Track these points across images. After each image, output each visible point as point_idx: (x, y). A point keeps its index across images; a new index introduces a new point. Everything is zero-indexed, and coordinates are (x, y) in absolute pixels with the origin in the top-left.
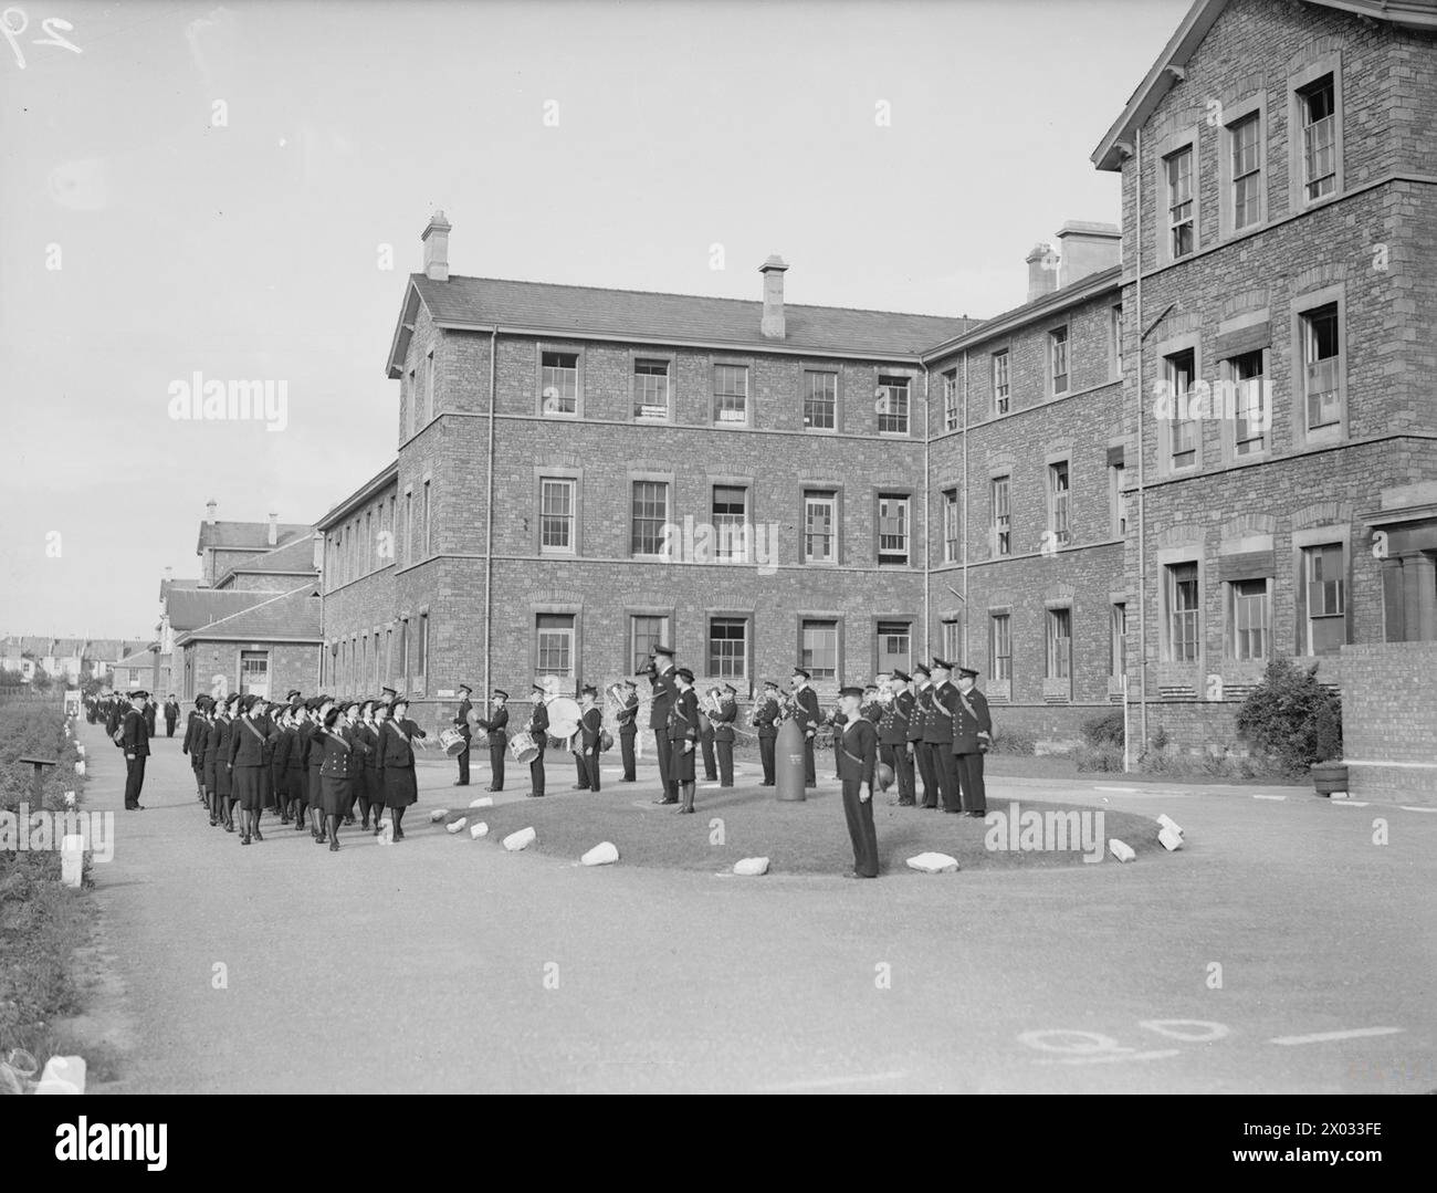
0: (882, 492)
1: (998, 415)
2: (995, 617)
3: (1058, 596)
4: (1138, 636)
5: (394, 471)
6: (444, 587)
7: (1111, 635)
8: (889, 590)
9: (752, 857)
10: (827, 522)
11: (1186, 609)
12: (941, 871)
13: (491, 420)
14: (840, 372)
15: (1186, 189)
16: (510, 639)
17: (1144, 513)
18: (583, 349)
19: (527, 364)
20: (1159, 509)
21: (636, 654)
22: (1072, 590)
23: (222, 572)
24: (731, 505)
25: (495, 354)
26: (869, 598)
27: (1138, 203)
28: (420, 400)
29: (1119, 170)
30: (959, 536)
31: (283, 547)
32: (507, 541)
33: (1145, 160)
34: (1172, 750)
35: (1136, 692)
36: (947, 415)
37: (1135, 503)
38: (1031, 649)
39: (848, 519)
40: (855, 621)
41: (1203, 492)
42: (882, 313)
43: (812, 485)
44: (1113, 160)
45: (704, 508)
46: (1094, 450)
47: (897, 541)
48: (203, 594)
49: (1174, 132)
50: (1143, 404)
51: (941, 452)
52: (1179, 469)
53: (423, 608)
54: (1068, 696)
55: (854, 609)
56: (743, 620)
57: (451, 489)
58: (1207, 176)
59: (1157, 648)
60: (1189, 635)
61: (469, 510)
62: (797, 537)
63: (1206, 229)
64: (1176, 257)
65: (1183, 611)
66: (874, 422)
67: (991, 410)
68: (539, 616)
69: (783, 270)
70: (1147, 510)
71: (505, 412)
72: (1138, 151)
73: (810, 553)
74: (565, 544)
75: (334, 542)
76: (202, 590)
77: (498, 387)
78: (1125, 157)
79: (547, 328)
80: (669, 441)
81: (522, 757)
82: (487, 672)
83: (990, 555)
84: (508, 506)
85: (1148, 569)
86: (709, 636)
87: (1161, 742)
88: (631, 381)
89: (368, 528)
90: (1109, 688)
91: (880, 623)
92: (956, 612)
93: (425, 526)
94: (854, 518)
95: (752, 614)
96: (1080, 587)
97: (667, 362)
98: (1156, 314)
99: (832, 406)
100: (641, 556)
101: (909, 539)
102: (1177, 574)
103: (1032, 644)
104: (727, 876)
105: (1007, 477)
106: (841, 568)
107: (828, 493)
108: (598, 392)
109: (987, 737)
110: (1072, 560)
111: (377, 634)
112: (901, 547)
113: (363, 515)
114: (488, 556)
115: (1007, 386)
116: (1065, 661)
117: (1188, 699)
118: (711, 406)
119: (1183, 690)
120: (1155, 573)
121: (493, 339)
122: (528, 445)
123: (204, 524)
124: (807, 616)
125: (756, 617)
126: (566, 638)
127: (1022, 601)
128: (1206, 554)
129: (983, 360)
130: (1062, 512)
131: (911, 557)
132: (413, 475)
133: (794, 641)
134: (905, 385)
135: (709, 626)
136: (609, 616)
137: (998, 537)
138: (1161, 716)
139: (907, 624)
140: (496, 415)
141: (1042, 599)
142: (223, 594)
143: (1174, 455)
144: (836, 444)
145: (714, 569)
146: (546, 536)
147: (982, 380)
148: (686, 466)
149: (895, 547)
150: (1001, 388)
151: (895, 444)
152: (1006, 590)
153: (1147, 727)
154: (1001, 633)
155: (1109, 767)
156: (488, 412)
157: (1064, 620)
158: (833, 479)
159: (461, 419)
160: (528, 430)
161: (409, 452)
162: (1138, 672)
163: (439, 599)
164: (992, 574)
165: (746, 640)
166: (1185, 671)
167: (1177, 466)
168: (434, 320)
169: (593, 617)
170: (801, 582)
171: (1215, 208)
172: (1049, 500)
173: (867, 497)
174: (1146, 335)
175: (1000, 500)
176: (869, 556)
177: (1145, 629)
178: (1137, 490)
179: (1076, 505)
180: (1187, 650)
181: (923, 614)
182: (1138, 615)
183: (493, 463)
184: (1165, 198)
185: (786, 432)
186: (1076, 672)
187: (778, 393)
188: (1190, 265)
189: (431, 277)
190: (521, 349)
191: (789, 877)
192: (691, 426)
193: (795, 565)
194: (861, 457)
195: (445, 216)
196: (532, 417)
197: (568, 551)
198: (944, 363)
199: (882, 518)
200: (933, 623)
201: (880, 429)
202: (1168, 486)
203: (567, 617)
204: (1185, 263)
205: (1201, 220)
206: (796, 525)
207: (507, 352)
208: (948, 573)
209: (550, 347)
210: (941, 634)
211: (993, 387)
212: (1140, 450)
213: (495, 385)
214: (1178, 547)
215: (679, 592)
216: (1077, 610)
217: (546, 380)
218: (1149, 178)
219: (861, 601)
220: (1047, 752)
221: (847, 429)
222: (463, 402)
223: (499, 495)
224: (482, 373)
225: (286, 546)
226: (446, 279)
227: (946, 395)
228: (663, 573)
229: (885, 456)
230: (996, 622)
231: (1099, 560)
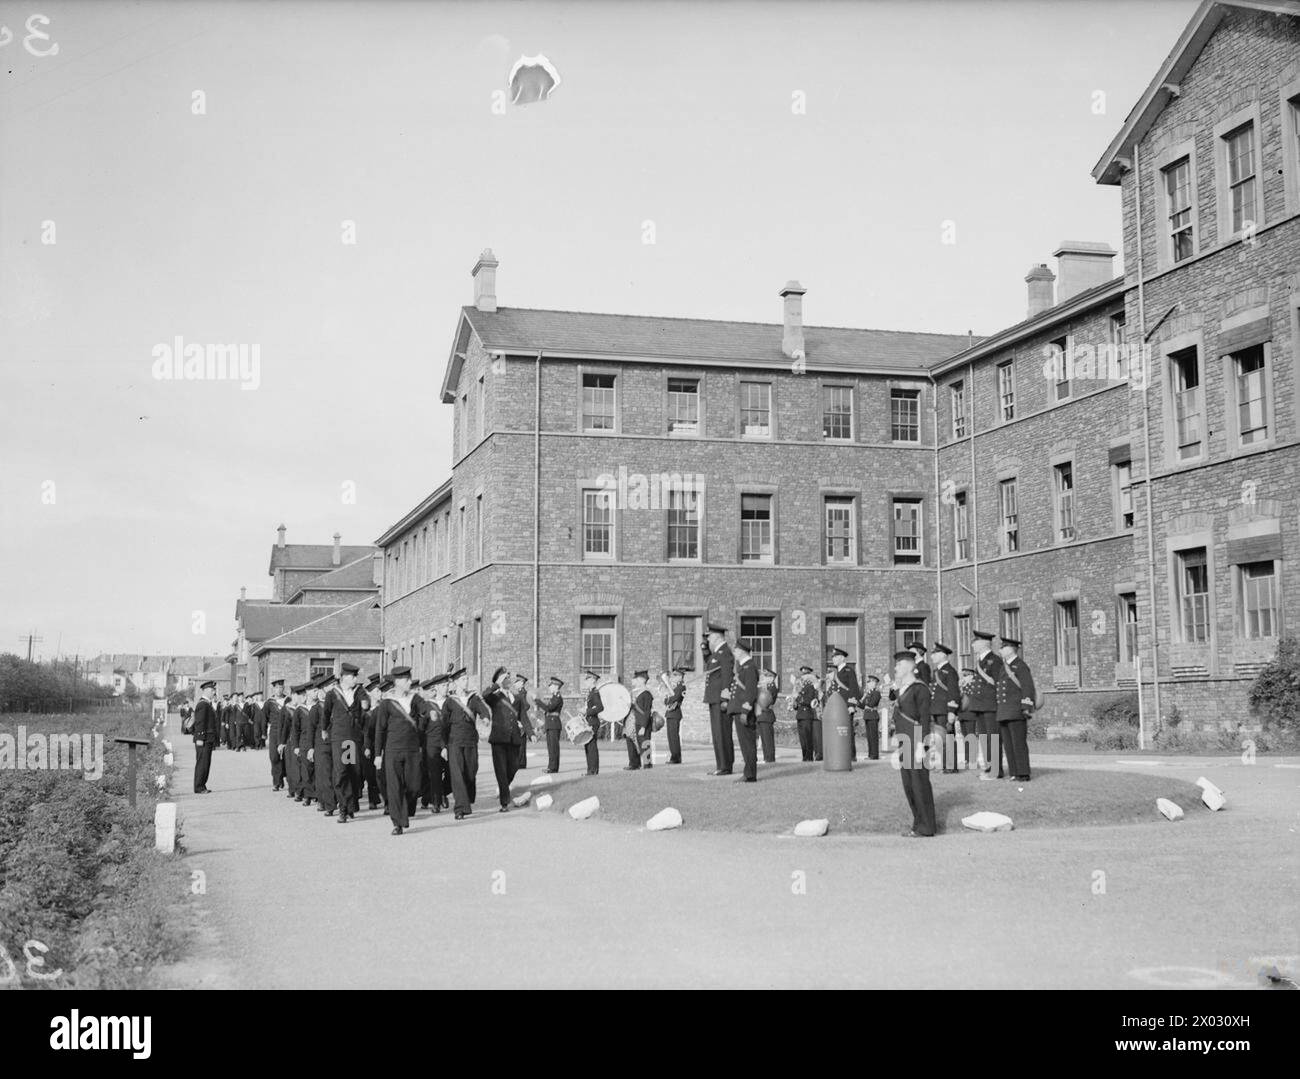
0: (897, 496)
1: (1004, 422)
2: (1005, 610)
3: (1065, 589)
4: (1149, 620)
5: (448, 489)
6: (496, 592)
7: (1117, 623)
8: (904, 588)
9: (811, 819)
10: (847, 525)
11: (1196, 592)
12: (995, 830)
13: (537, 436)
14: (856, 387)
15: (1184, 198)
16: (556, 639)
17: (1152, 503)
18: (620, 370)
19: (568, 386)
20: (1166, 499)
21: (673, 652)
22: (1078, 583)
23: (292, 590)
24: (758, 512)
25: (540, 376)
26: (886, 596)
27: (1138, 213)
28: (472, 421)
29: (1118, 183)
30: (969, 535)
31: (346, 566)
32: (553, 548)
33: (1144, 173)
34: (1186, 727)
35: (1149, 673)
36: (955, 424)
37: (1143, 494)
38: (1040, 639)
39: (865, 523)
40: (874, 616)
41: (1210, 481)
42: (893, 332)
43: (832, 492)
44: (1113, 175)
45: (733, 515)
46: (1096, 450)
47: (909, 542)
48: (276, 609)
49: (1170, 144)
50: (1148, 401)
51: (950, 458)
52: (1184, 461)
53: (477, 613)
54: (1077, 682)
55: (873, 606)
56: (770, 619)
57: (501, 501)
58: (1205, 184)
59: (1168, 631)
60: (1200, 617)
61: (518, 521)
62: (819, 539)
63: (1205, 234)
64: (1176, 262)
65: (1193, 595)
66: (888, 432)
67: (997, 417)
68: (584, 617)
69: (802, 294)
70: (1154, 501)
71: (550, 430)
72: (1136, 165)
73: (831, 554)
74: (606, 550)
75: (393, 557)
76: (274, 605)
77: (543, 407)
78: (1123, 171)
79: (587, 352)
80: (699, 454)
81: (578, 739)
82: (536, 670)
83: (999, 552)
84: (553, 516)
85: (1158, 556)
86: (739, 634)
87: (1175, 720)
88: (665, 399)
89: (424, 542)
90: (1117, 673)
91: (897, 619)
92: (968, 607)
93: (478, 538)
94: (871, 520)
95: (779, 613)
96: (1087, 580)
97: (697, 381)
98: (1158, 315)
99: (849, 419)
100: (676, 561)
101: (922, 540)
102: (1185, 560)
103: (1041, 635)
104: (789, 837)
105: (1014, 479)
106: (860, 568)
107: (847, 499)
108: (635, 409)
109: (1031, 703)
110: (1078, 554)
111: (434, 640)
112: (915, 547)
113: (419, 531)
114: (535, 563)
115: (1011, 394)
116: (1073, 649)
117: (1201, 679)
118: (738, 421)
119: (1196, 669)
120: (1164, 560)
121: (538, 363)
122: (571, 459)
123: (275, 547)
124: (829, 613)
125: (782, 614)
126: (608, 638)
127: (1031, 594)
128: (1215, 539)
129: (988, 371)
130: (1067, 510)
131: (925, 557)
132: (466, 491)
133: (818, 637)
134: (915, 397)
135: (739, 624)
136: (647, 616)
137: (1006, 536)
138: (1174, 695)
139: (922, 619)
140: (542, 433)
141: (1050, 591)
142: (294, 608)
143: (1181, 448)
144: (852, 454)
145: (743, 571)
146: (589, 544)
147: (987, 390)
148: (716, 477)
149: (909, 548)
150: (1006, 397)
151: (907, 452)
152: (1015, 585)
153: (1160, 706)
154: (1011, 626)
155: (1123, 744)
156: (534, 430)
157: (1071, 612)
158: (850, 486)
159: (509, 437)
160: (571, 446)
161: (461, 469)
162: (1151, 654)
163: (492, 603)
164: (1001, 570)
165: (773, 637)
166: (1197, 651)
167: (1183, 457)
168: (485, 346)
169: (633, 617)
170: (823, 582)
171: (1214, 214)
172: (1055, 499)
173: (882, 502)
174: (1150, 335)
175: (1008, 501)
176: (886, 557)
177: (1156, 613)
178: (1145, 482)
179: (1080, 503)
180: (1197, 630)
181: (937, 610)
182: (1149, 599)
183: (539, 477)
184: (1164, 206)
185: (807, 443)
186: (1084, 660)
187: (798, 406)
188: (1190, 268)
189: (480, 309)
190: (563, 371)
191: (849, 838)
192: (720, 439)
193: (817, 566)
194: (876, 465)
195: (493, 252)
196: (574, 434)
197: (609, 557)
198: (951, 376)
199: (897, 522)
200: (946, 618)
201: (893, 439)
202: (1176, 476)
203: (608, 618)
204: (1186, 266)
205: (1200, 225)
206: (818, 529)
207: (551, 375)
208: (959, 571)
209: (590, 370)
210: (954, 629)
211: (999, 397)
212: (1146, 444)
213: (540, 406)
214: (1187, 534)
215: (712, 592)
216: (1084, 601)
217: (586, 399)
218: (1148, 189)
219: (879, 598)
220: (1059, 736)
221: (863, 439)
222: (511, 421)
223: (545, 507)
224: (529, 394)
225: (349, 565)
226: (495, 310)
227: (954, 405)
228: (697, 576)
229: (898, 463)
230: (1007, 615)
231: (1103, 554)
